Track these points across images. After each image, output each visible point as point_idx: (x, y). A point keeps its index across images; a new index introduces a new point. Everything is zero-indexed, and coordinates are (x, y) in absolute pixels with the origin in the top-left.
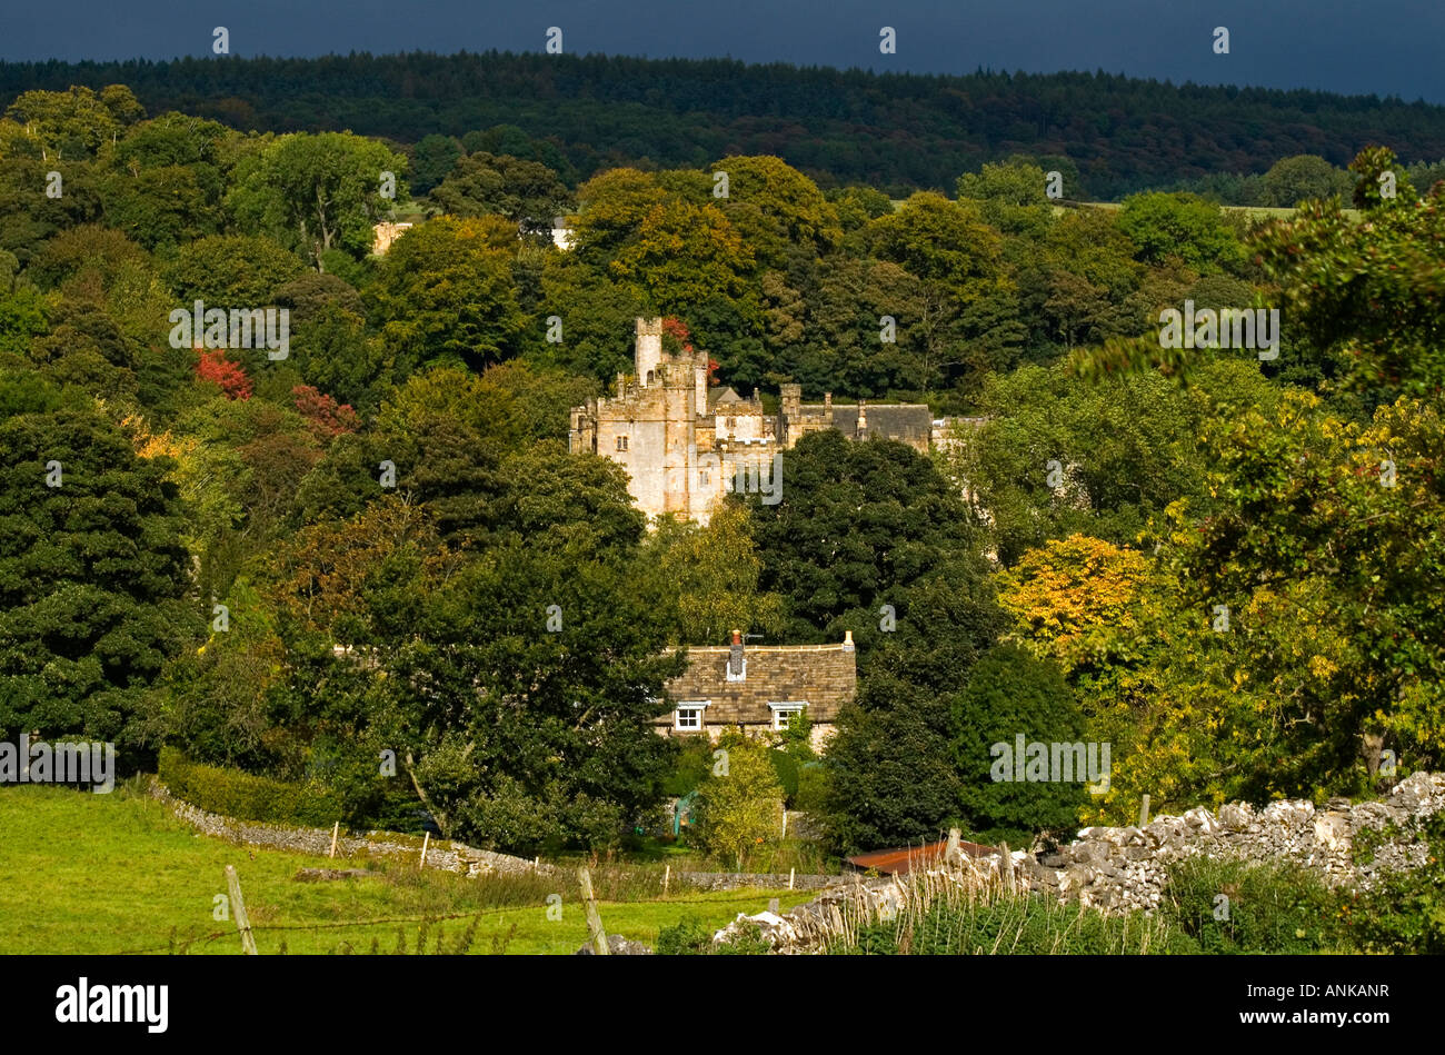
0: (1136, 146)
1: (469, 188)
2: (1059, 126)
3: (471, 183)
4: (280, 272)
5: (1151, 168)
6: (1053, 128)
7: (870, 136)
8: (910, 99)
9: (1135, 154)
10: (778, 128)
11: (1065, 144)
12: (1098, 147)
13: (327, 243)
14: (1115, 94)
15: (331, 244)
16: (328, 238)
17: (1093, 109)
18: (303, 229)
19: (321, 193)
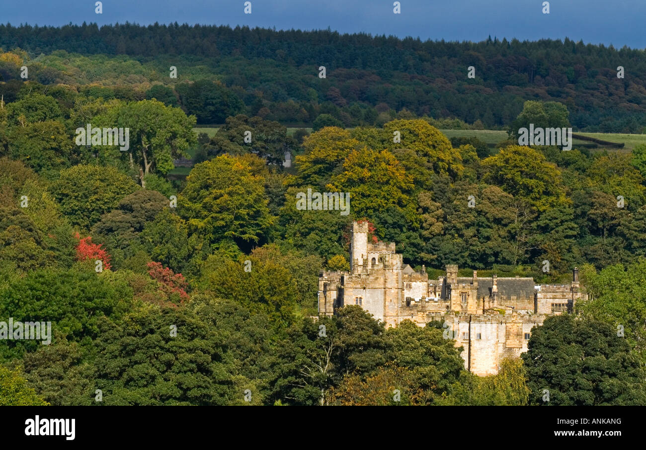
0: (592, 89)
1: (234, 137)
2: (543, 77)
3: (235, 134)
4: (122, 188)
5: (603, 104)
6: (538, 77)
7: (421, 82)
8: (445, 58)
9: (592, 95)
10: (361, 77)
11: (547, 88)
12: (567, 90)
13: (147, 170)
14: (579, 55)
15: (150, 171)
16: (147, 167)
17: (564, 65)
18: (132, 161)
19: (144, 138)
